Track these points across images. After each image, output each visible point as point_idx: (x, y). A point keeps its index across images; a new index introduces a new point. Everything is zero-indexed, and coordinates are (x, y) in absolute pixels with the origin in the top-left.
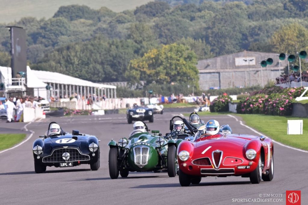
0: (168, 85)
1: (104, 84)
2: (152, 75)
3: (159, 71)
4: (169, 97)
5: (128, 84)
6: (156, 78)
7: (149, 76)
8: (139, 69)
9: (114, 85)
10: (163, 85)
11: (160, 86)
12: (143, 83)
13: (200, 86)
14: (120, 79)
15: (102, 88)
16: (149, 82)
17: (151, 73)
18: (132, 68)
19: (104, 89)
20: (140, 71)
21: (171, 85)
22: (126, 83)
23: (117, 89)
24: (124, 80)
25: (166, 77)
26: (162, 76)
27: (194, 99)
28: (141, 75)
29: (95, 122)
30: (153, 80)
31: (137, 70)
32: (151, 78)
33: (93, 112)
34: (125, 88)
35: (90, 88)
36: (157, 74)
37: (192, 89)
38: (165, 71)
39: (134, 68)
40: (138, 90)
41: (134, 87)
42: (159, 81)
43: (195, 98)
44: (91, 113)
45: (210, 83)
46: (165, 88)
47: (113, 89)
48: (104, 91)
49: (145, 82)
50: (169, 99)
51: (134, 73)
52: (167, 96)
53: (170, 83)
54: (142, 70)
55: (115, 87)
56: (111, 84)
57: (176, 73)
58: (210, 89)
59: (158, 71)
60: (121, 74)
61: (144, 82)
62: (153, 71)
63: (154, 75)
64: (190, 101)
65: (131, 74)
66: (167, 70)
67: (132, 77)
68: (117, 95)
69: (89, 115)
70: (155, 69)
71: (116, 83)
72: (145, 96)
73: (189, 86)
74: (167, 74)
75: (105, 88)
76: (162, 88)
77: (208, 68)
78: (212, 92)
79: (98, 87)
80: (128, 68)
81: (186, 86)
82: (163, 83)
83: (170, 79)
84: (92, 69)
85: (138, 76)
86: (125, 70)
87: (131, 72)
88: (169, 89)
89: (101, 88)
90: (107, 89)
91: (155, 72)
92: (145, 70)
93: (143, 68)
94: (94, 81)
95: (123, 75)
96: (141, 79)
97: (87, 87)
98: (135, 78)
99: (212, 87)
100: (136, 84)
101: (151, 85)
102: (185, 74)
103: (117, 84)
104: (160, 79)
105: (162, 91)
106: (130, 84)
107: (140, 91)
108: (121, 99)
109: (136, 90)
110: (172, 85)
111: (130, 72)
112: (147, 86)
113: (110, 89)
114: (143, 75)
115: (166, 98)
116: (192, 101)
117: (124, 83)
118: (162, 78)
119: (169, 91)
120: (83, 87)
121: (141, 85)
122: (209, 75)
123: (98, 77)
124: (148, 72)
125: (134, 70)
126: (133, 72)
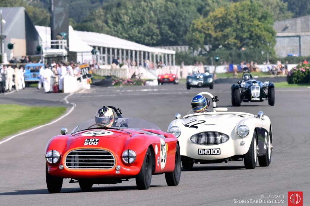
0: (238, 51)
1: (161, 48)
2: (218, 38)
3: (228, 33)
4: (239, 65)
5: (189, 48)
6: (222, 42)
7: (216, 39)
8: (203, 30)
9: (174, 50)
10: (232, 51)
11: (228, 52)
12: (207, 48)
13: (277, 53)
14: (180, 42)
15: (159, 53)
16: (215, 47)
17: (217, 37)
18: (194, 30)
19: (160, 54)
20: (205, 33)
21: (241, 50)
22: (187, 48)
23: (176, 54)
24: (184, 43)
25: (236, 41)
26: (232, 40)
27: (268, 68)
28: (205, 38)
29: (150, 94)
30: (219, 45)
31: (200, 32)
32: (217, 43)
33: (148, 82)
34: (186, 54)
35: (144, 52)
36: (225, 37)
37: (267, 55)
38: (234, 34)
39: (197, 30)
40: (201, 56)
41: (197, 53)
42: (227, 45)
43: (270, 66)
44: (145, 83)
45: (289, 48)
46: (233, 53)
47: (172, 55)
48: (161, 57)
49: (211, 46)
50: (239, 67)
51: (198, 36)
52: (236, 63)
53: (240, 48)
54: (207, 32)
55: (174, 52)
56: (169, 49)
57: (249, 36)
58: (288, 56)
59: (226, 34)
60: (182, 36)
61: (209, 47)
62: (220, 34)
63: (221, 38)
64: (264, 71)
65: (194, 37)
66: (237, 32)
67: (195, 40)
68: (176, 62)
69: (143, 85)
70: (222, 31)
71: (175, 47)
72: (210, 64)
73: (263, 53)
74: (237, 37)
75: (162, 53)
76: (231, 55)
77: (286, 31)
78: (289, 59)
79: (154, 53)
80: (190, 29)
81: (260, 53)
82: (232, 49)
83: (240, 44)
84: (147, 30)
85: (202, 40)
86: (186, 32)
87: (194, 34)
88: (239, 55)
89: (157, 53)
90: (165, 55)
91: (222, 35)
92: (210, 32)
93: (208, 30)
94: (148, 45)
95: (184, 37)
96: (206, 43)
97: (140, 52)
98: (198, 42)
99: (290, 54)
100: (200, 49)
101: (217, 50)
102: (259, 37)
103: (177, 48)
104: (228, 44)
105: (230, 58)
106: (192, 48)
107: (204, 57)
108: (181, 68)
109: (199, 55)
110: (243, 51)
111: (192, 34)
112: (213, 52)
113: (168, 55)
114: (208, 39)
115: (235, 67)
116: (267, 70)
117: (185, 48)
118: (230, 43)
119: (238, 59)
120: (136, 52)
121: (206, 50)
122: (287, 40)
123: (152, 38)
124: (214, 35)
125: (197, 32)
126: (196, 34)
